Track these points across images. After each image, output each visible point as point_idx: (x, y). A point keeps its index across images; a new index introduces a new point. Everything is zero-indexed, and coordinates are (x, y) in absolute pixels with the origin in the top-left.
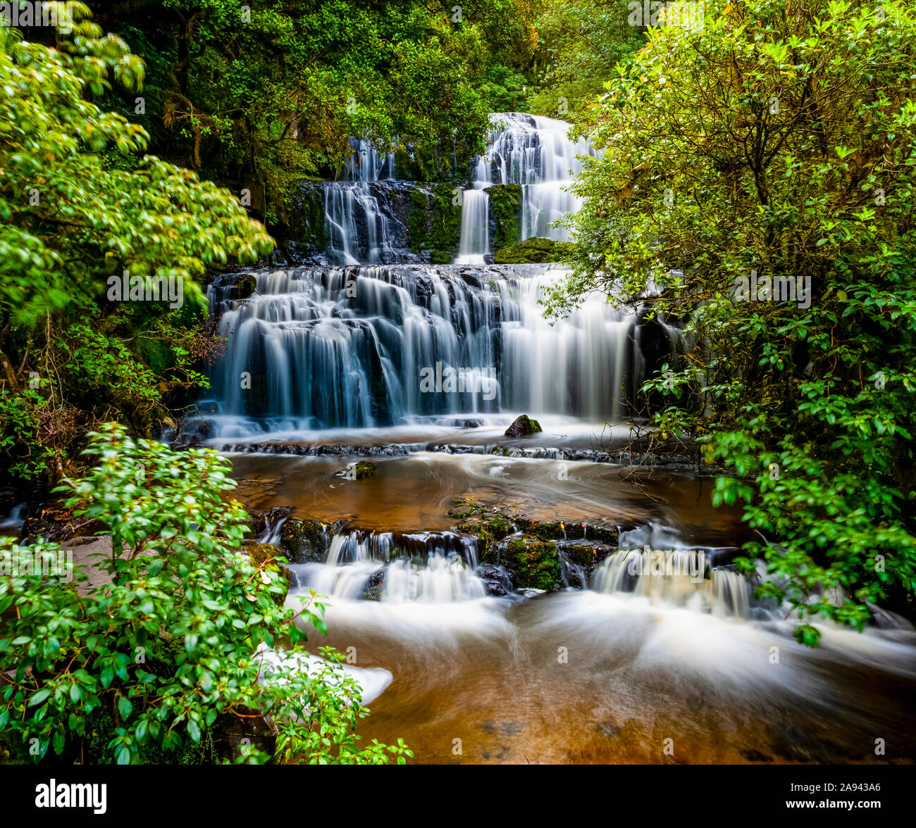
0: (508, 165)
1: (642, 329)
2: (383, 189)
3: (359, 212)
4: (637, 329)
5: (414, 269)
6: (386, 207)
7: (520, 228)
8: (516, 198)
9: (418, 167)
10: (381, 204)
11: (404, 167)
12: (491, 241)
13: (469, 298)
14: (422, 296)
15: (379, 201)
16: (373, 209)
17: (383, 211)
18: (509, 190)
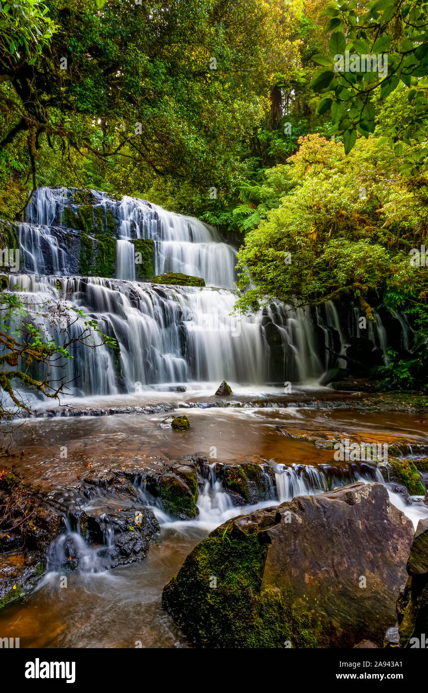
0: (141, 228)
1: (266, 328)
2: (60, 232)
3: (45, 245)
4: (263, 328)
5: (125, 282)
6: (63, 245)
7: (154, 268)
8: (151, 248)
9: (81, 222)
10: (60, 242)
11: (71, 220)
12: (136, 274)
13: (162, 305)
14: (135, 301)
15: (58, 240)
16: (55, 245)
17: (61, 246)
18: (147, 243)
